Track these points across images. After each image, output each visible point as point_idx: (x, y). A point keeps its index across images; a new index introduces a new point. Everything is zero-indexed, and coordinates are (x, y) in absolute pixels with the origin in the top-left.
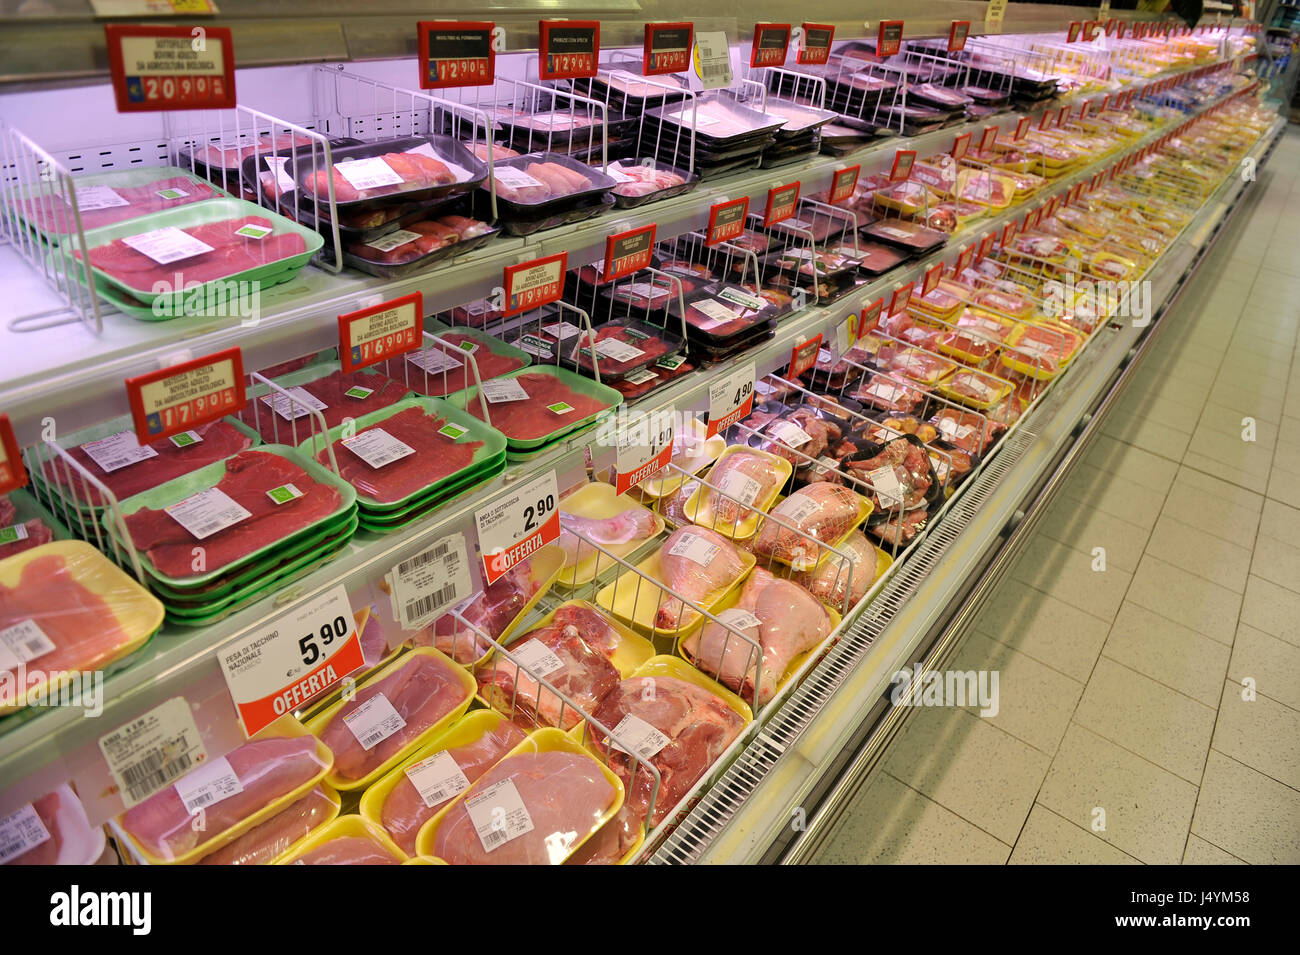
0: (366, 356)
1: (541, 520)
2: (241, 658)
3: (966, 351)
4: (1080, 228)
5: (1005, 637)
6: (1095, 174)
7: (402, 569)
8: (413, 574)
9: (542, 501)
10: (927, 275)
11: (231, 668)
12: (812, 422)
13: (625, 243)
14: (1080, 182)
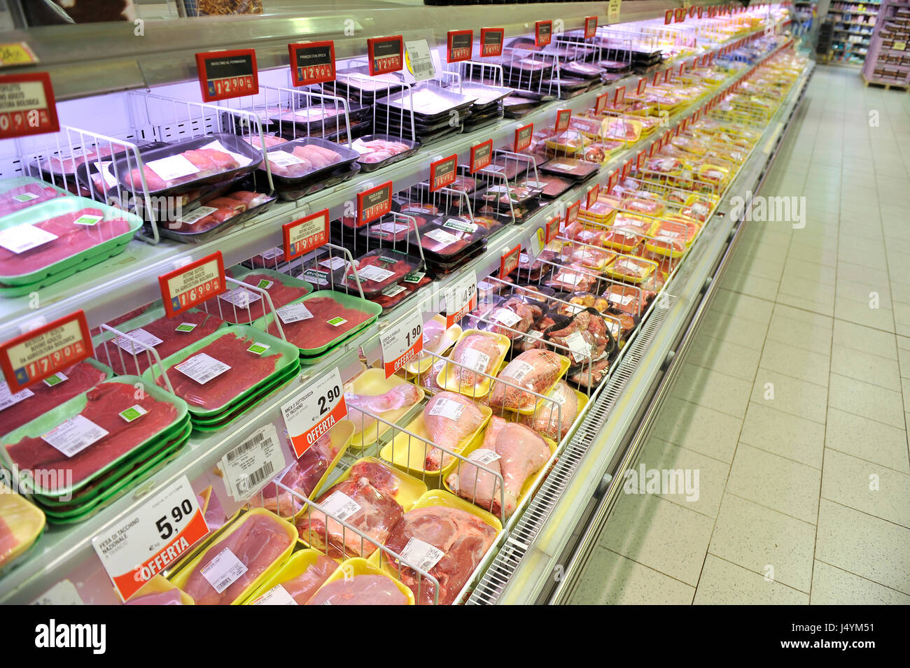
0: (184, 304)
1: (331, 405)
2: (111, 543)
3: (622, 243)
4: (688, 149)
5: (672, 438)
6: (694, 112)
7: (230, 457)
8: (239, 459)
9: (331, 391)
10: (589, 194)
11: (105, 552)
12: (520, 307)
13: (370, 197)
14: (685, 118)
